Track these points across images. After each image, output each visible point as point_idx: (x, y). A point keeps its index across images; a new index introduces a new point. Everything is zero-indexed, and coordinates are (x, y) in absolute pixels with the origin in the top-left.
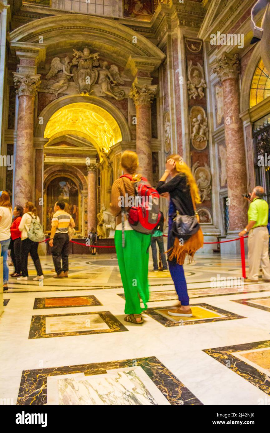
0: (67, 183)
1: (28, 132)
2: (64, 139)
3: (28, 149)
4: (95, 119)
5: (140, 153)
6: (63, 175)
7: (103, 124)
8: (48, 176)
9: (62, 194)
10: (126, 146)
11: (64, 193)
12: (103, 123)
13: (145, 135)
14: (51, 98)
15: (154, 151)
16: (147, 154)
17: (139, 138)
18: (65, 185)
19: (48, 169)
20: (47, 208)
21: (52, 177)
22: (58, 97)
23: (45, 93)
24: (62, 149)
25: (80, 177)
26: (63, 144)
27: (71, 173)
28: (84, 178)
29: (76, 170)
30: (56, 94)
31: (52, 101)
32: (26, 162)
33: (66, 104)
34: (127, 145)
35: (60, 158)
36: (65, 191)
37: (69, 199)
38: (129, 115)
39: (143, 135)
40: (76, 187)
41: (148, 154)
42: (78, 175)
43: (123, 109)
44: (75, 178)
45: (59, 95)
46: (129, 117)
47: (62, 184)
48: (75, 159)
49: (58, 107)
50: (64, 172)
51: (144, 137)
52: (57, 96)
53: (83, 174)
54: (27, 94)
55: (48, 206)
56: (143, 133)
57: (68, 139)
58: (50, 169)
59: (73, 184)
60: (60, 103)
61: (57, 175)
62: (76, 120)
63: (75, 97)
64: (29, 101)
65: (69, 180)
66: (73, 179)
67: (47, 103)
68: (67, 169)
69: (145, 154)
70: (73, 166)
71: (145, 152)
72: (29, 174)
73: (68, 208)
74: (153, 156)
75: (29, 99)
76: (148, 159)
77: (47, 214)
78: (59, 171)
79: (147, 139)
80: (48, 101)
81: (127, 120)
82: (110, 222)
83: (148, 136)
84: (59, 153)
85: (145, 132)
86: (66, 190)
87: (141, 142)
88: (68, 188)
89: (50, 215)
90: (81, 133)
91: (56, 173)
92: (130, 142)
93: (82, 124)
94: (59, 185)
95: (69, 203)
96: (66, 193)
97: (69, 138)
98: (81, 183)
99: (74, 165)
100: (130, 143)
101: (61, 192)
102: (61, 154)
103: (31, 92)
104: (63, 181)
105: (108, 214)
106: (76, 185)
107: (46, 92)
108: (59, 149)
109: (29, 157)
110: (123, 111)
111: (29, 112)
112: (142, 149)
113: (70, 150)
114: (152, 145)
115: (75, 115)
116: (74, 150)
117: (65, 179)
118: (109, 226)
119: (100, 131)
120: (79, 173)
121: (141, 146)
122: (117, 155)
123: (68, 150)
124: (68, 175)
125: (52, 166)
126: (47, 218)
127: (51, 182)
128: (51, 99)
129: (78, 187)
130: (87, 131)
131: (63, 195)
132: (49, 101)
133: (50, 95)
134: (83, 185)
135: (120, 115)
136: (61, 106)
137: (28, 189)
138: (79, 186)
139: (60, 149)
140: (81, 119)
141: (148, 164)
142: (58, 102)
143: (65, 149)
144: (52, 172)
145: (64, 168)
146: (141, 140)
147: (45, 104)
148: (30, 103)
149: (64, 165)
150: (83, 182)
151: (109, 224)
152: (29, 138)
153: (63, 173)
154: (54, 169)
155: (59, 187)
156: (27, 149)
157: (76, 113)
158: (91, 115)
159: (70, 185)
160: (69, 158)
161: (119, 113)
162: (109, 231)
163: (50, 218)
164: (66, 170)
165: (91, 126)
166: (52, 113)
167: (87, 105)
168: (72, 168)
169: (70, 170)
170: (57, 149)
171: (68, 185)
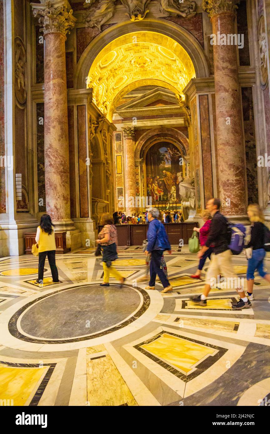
0: (169, 149)
1: (56, 82)
2: (159, 98)
3: (57, 106)
4: (165, 56)
5: (219, 90)
6: (162, 140)
7: (175, 61)
8: (145, 143)
9: (163, 162)
10: (202, 85)
11: (166, 161)
12: (174, 59)
13: (227, 61)
14: (94, 33)
15: (244, 85)
16: (230, 90)
17: (218, 68)
18: (166, 152)
19: (145, 134)
20: (147, 179)
21: (151, 143)
22: (102, 31)
23: (85, 28)
24: (158, 110)
25: (181, 140)
26: (159, 103)
27: (172, 136)
28: (187, 140)
29: (177, 132)
30: (99, 27)
31: (94, 37)
32: (55, 123)
33: (113, 38)
34: (202, 82)
35: (156, 120)
36: (166, 158)
37: (172, 167)
38: (204, 38)
39: (223, 62)
40: (178, 153)
41: (233, 90)
42: (180, 138)
43: (196, 30)
44: (177, 142)
45: (103, 27)
46: (205, 40)
47: (162, 150)
48: (174, 119)
49: (103, 43)
50: (163, 136)
51: (225, 65)
52: (100, 28)
53: (185, 137)
54: (53, 31)
55: (147, 176)
56: (223, 58)
57: (164, 97)
58: (146, 135)
59: (175, 149)
60: (105, 38)
61: (156, 140)
62: (145, 64)
63: (125, 26)
64: (56, 40)
65: (171, 146)
66: (175, 144)
67: (88, 41)
68: (166, 132)
69: (226, 91)
70: (172, 128)
71: (227, 88)
72: (59, 140)
73: (171, 178)
74: (243, 94)
75: (55, 37)
76: (232, 99)
77: (148, 186)
78: (158, 135)
79: (230, 67)
80: (89, 38)
81: (202, 45)
82: (190, 197)
83: (231, 61)
84: (155, 114)
85: (226, 56)
86: (168, 158)
87: (221, 73)
88: (170, 154)
89: (150, 188)
90: (159, 81)
91: (155, 139)
92: (208, 76)
93: (154, 68)
94: (159, 152)
95: (171, 172)
96: (168, 160)
97: (166, 95)
98: (184, 148)
99: (173, 126)
100: (208, 79)
101: (162, 159)
102: (157, 116)
103: (57, 28)
104: (163, 147)
105: (185, 187)
106: (178, 151)
107: (86, 26)
108: (154, 110)
109: (59, 116)
110: (195, 33)
111: (57, 54)
112: (223, 85)
113: (167, 109)
114: (240, 76)
115: (138, 55)
116: (172, 109)
117: (166, 145)
118: (187, 204)
119: (176, 73)
120: (180, 135)
121: (221, 80)
122: (192, 100)
123: (165, 109)
124: (169, 139)
125: (149, 131)
126: (148, 191)
127: (150, 149)
128: (93, 35)
129: (182, 153)
130: (164, 76)
131: (164, 164)
132: (91, 38)
133: (92, 29)
134: (186, 149)
135: (191, 39)
136: (106, 42)
137: (59, 160)
138: (183, 151)
139: (156, 110)
140: (148, 60)
141: (234, 106)
142: (102, 38)
143: (161, 109)
144: (150, 137)
145: (163, 131)
146: (221, 70)
147: (85, 44)
148: (57, 42)
149: (162, 127)
150: (185, 146)
151: (188, 201)
152: (57, 90)
153: (162, 138)
154: (151, 134)
155: (160, 154)
156: (55, 105)
157: (139, 51)
158: (158, 51)
159: (172, 151)
160: (167, 119)
161: (188, 37)
162: (189, 210)
163: (151, 190)
164: (165, 134)
165: (164, 68)
166: (94, 54)
167: (144, 34)
168: (172, 130)
169: (169, 133)
170: (153, 110)
171: (170, 151)
